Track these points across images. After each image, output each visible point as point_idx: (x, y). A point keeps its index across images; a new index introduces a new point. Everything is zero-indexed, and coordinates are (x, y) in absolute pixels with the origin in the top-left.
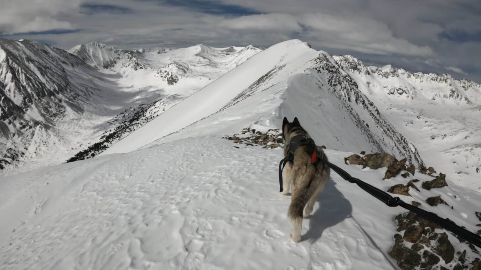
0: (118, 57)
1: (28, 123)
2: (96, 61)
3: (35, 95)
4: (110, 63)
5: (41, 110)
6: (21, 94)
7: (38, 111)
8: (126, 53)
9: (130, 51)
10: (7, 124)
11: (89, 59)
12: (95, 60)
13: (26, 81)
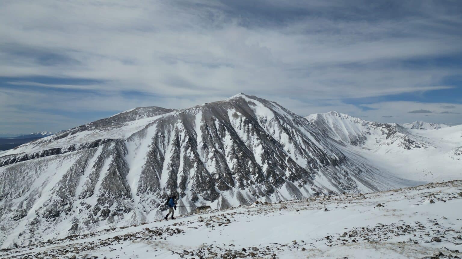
0: (367, 131)
1: (321, 191)
2: (339, 135)
3: (318, 161)
4: (359, 139)
5: (331, 180)
6: (304, 157)
7: (328, 180)
8: (379, 127)
9: (385, 125)
10: (297, 187)
11: (330, 132)
12: (338, 133)
13: (304, 145)
